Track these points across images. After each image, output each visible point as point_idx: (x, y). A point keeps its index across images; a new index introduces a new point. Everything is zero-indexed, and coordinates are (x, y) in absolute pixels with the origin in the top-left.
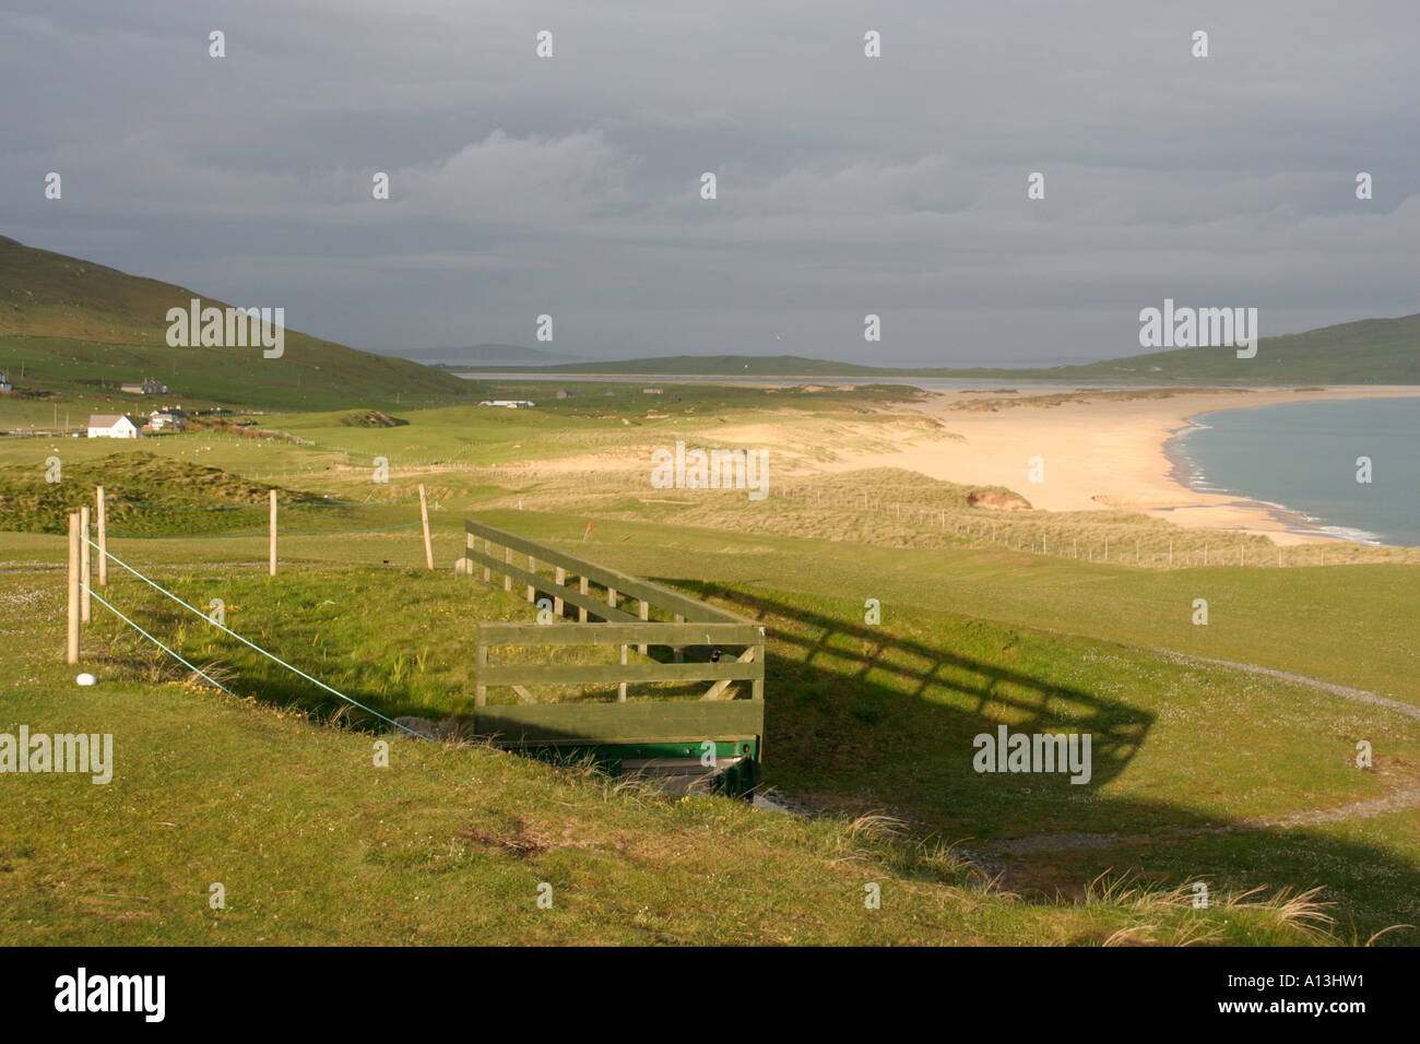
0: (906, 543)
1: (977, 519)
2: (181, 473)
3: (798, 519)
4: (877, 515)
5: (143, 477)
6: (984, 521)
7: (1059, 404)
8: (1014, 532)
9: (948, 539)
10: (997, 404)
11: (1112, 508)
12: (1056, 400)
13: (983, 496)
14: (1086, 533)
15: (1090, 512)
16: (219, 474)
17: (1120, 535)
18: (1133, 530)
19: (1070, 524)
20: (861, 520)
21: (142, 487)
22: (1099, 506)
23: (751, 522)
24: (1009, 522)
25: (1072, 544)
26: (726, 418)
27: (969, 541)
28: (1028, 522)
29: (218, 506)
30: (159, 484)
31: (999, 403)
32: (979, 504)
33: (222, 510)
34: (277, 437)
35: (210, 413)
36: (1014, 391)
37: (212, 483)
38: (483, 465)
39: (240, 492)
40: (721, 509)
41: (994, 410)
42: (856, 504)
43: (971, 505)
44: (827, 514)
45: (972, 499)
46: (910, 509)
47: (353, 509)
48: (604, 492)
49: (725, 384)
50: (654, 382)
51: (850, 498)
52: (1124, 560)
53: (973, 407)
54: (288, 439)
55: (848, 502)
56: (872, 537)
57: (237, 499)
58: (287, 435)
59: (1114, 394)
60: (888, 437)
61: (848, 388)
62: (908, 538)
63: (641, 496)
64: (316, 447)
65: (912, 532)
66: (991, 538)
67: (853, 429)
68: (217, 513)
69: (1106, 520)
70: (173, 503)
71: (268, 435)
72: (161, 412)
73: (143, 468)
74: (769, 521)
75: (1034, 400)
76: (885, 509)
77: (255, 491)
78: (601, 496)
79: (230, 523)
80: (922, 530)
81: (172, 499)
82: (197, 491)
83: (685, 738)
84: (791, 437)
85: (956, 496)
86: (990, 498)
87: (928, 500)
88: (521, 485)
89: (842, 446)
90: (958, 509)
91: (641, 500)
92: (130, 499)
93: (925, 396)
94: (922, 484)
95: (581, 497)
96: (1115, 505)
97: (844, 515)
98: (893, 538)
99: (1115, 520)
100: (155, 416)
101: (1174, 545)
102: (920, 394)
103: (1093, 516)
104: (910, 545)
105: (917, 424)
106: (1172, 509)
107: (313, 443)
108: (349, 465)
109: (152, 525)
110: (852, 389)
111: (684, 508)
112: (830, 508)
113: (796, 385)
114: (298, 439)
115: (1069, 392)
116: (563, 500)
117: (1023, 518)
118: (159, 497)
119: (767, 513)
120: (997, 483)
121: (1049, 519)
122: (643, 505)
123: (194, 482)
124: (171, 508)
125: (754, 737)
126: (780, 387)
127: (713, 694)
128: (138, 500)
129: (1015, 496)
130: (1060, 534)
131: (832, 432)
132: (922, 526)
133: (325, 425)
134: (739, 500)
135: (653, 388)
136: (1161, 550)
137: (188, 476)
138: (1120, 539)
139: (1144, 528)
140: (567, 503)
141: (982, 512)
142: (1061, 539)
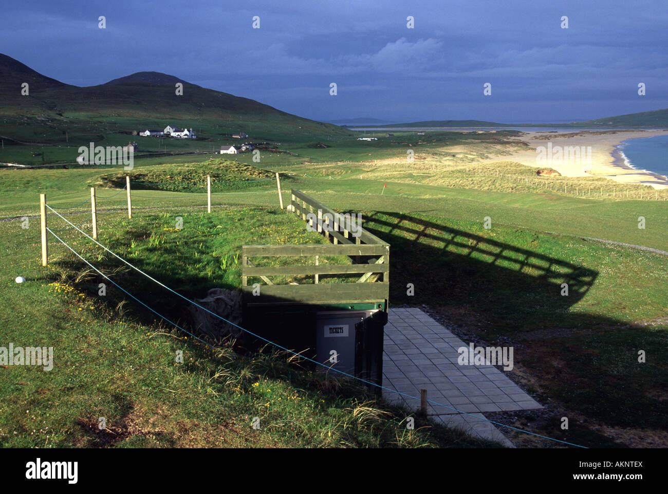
0: (512, 189)
1: (540, 180)
2: (234, 167)
3: (472, 180)
4: (502, 179)
5: (221, 168)
6: (543, 181)
7: (573, 137)
8: (554, 185)
9: (529, 188)
10: (550, 137)
11: (592, 176)
12: (572, 135)
13: (543, 172)
14: (582, 185)
15: (584, 177)
16: (248, 167)
17: (595, 186)
18: (600, 184)
19: (576, 182)
20: (496, 181)
21: (220, 172)
22: (587, 175)
23: (454, 182)
24: (552, 181)
25: (576, 190)
26: (448, 143)
27: (536, 189)
28: (560, 181)
29: (246, 179)
30: (226, 171)
31: (550, 136)
32: (541, 174)
33: (248, 180)
34: (285, 153)
35: (262, 144)
36: (556, 132)
37: (245, 170)
38: (358, 162)
39: (255, 173)
40: (443, 177)
41: (549, 139)
42: (494, 175)
43: (538, 175)
44: (483, 178)
45: (538, 173)
46: (514, 177)
47: (298, 179)
48: (400, 171)
49: (448, 131)
50: (421, 131)
51: (492, 173)
52: (596, 197)
53: (541, 138)
54: (289, 153)
55: (491, 174)
56: (500, 187)
57: (254, 176)
58: (288, 152)
59: (594, 133)
60: (508, 149)
61: (494, 132)
62: (514, 188)
63: (414, 173)
64: (298, 156)
65: (515, 185)
66: (545, 187)
67: (495, 147)
68: (246, 181)
69: (590, 180)
70: (230, 178)
71: (281, 152)
72: (245, 144)
73: (221, 165)
74: (461, 181)
75: (563, 135)
76: (505, 177)
77: (261, 173)
78: (399, 173)
79: (250, 185)
80: (518, 184)
81: (230, 176)
82: (239, 174)
83: (348, 301)
84: (471, 150)
85: (533, 171)
86: (545, 172)
87: (522, 173)
88: (370, 169)
89: (490, 153)
90: (533, 177)
91: (414, 174)
92: (214, 177)
93: (523, 134)
94: (519, 167)
95: (391, 173)
96: (594, 174)
97: (489, 179)
98: (508, 188)
99: (593, 180)
100: (243, 146)
101: (615, 190)
102: (521, 133)
103: (585, 179)
104: (514, 190)
105: (519, 145)
106: (615, 176)
107: (297, 154)
108: (309, 162)
109: (222, 186)
110: (495, 132)
111: (429, 177)
112: (484, 176)
113: (474, 131)
114: (292, 153)
115: (578, 132)
116: (385, 175)
117: (557, 180)
118: (225, 176)
119: (460, 179)
120: (548, 167)
121: (568, 180)
122: (414, 176)
123: (239, 170)
124: (229, 180)
125: (384, 301)
126: (468, 132)
127: (363, 279)
128: (218, 177)
129: (555, 171)
130: (572, 186)
131: (487, 148)
132: (519, 183)
133: (302, 148)
134: (450, 174)
135: (421, 132)
136: (610, 191)
137: (237, 168)
138: (595, 187)
139: (605, 183)
140: (386, 175)
141: (542, 177)
142: (572, 188)
